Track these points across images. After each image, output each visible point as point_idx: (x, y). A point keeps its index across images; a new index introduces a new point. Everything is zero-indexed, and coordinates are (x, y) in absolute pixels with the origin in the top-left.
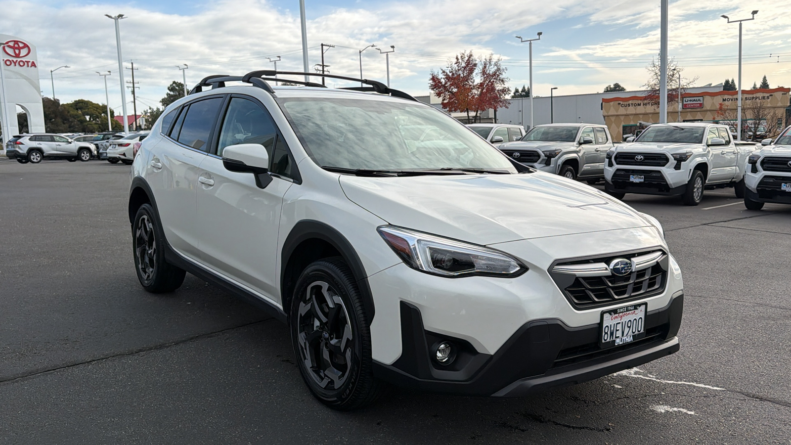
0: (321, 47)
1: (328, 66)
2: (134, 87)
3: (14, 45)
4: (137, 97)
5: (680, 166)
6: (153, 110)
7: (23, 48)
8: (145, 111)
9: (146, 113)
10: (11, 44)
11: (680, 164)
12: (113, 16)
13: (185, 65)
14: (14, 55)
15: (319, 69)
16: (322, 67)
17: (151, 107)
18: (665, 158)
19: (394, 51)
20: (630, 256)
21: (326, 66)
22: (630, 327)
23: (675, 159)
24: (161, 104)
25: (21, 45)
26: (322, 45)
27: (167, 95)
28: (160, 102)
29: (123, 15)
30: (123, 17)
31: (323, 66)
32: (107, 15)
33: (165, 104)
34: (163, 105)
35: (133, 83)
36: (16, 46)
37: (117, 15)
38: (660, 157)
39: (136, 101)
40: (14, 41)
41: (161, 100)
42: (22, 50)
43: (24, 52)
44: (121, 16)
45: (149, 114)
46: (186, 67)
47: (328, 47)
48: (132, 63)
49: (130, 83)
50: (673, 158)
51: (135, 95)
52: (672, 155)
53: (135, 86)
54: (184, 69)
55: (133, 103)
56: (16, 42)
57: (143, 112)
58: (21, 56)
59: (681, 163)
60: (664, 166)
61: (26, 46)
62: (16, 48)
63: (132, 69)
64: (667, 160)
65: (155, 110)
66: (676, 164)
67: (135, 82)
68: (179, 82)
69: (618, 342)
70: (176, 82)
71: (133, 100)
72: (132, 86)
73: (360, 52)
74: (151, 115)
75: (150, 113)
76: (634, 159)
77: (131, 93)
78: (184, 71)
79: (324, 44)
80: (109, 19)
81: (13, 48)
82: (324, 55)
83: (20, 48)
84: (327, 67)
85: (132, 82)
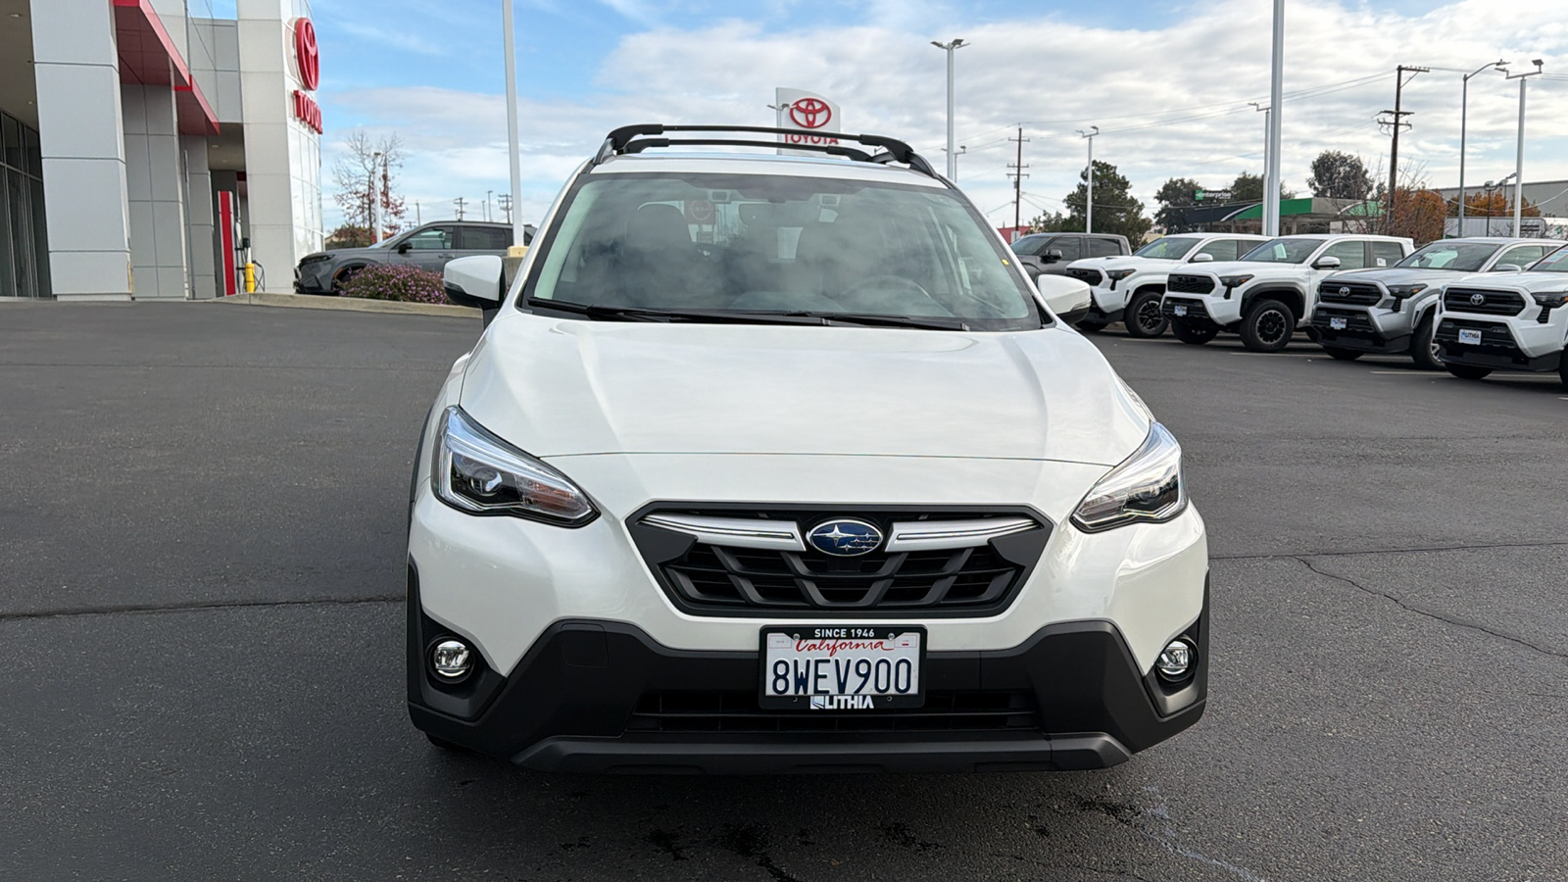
0: (1396, 73)
1: (1408, 114)
2: (1019, 175)
3: (807, 106)
4: (1024, 193)
5: (1548, 316)
6: (1049, 216)
7: (820, 111)
8: (1035, 220)
9: (1037, 221)
10: (803, 105)
11: (1548, 313)
12: (945, 44)
13: (1094, 128)
14: (805, 123)
15: (1387, 121)
16: (1394, 116)
17: (1047, 211)
18: (1518, 299)
19: (1540, 72)
20: (886, 516)
21: (1405, 114)
22: (866, 676)
23: (1538, 302)
24: (1066, 205)
25: (818, 106)
26: (1400, 69)
27: (1079, 188)
28: (1065, 201)
29: (961, 41)
30: (962, 43)
31: (1397, 114)
32: (934, 43)
33: (1073, 204)
34: (1069, 207)
35: (1019, 167)
36: (810, 108)
37: (952, 41)
38: (1509, 297)
39: (1020, 200)
40: (808, 100)
41: (1065, 197)
42: (818, 115)
43: (821, 118)
44: (958, 42)
45: (1042, 225)
46: (1095, 131)
47: (1414, 72)
48: (1020, 130)
49: (1014, 167)
50: (1534, 301)
51: (1021, 189)
52: (1532, 294)
53: (1021, 172)
54: (1090, 136)
55: (1015, 205)
56: (810, 101)
57: (1031, 221)
58: (816, 124)
59: (1549, 310)
60: (1515, 314)
61: (825, 107)
62: (811, 112)
63: (1020, 141)
64: (1522, 303)
65: (1053, 216)
66: (1542, 312)
67: (1022, 164)
68: (1103, 162)
69: (817, 702)
70: (1098, 161)
71: (1015, 199)
72: (1016, 172)
73: (1465, 79)
74: (1045, 226)
75: (1044, 222)
76: (1468, 300)
77: (1013, 185)
78: (1090, 139)
79: (1403, 66)
80: (939, 49)
81: (805, 111)
82: (1402, 90)
83: (815, 112)
84: (1407, 116)
85: (1016, 164)
